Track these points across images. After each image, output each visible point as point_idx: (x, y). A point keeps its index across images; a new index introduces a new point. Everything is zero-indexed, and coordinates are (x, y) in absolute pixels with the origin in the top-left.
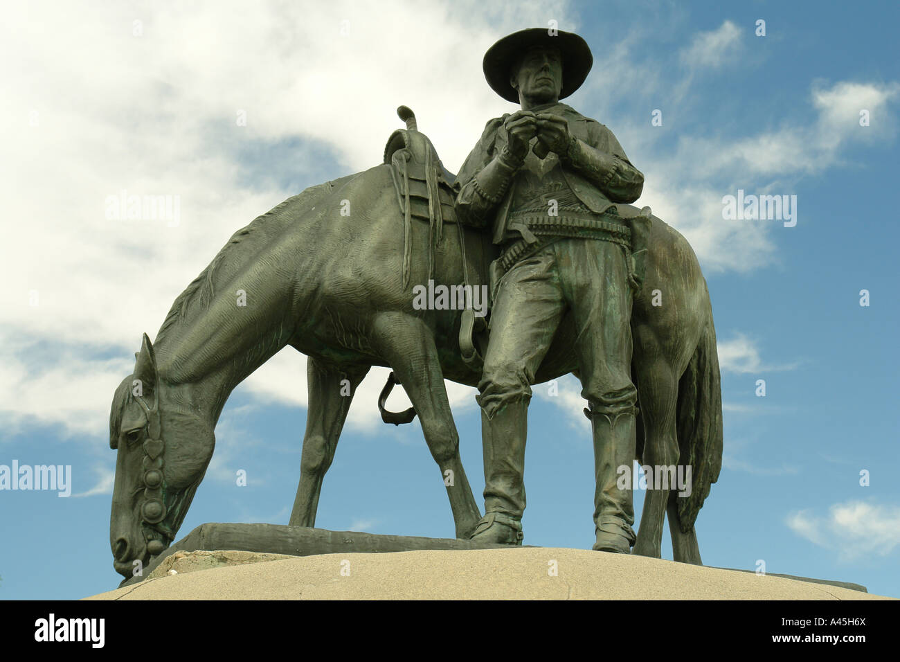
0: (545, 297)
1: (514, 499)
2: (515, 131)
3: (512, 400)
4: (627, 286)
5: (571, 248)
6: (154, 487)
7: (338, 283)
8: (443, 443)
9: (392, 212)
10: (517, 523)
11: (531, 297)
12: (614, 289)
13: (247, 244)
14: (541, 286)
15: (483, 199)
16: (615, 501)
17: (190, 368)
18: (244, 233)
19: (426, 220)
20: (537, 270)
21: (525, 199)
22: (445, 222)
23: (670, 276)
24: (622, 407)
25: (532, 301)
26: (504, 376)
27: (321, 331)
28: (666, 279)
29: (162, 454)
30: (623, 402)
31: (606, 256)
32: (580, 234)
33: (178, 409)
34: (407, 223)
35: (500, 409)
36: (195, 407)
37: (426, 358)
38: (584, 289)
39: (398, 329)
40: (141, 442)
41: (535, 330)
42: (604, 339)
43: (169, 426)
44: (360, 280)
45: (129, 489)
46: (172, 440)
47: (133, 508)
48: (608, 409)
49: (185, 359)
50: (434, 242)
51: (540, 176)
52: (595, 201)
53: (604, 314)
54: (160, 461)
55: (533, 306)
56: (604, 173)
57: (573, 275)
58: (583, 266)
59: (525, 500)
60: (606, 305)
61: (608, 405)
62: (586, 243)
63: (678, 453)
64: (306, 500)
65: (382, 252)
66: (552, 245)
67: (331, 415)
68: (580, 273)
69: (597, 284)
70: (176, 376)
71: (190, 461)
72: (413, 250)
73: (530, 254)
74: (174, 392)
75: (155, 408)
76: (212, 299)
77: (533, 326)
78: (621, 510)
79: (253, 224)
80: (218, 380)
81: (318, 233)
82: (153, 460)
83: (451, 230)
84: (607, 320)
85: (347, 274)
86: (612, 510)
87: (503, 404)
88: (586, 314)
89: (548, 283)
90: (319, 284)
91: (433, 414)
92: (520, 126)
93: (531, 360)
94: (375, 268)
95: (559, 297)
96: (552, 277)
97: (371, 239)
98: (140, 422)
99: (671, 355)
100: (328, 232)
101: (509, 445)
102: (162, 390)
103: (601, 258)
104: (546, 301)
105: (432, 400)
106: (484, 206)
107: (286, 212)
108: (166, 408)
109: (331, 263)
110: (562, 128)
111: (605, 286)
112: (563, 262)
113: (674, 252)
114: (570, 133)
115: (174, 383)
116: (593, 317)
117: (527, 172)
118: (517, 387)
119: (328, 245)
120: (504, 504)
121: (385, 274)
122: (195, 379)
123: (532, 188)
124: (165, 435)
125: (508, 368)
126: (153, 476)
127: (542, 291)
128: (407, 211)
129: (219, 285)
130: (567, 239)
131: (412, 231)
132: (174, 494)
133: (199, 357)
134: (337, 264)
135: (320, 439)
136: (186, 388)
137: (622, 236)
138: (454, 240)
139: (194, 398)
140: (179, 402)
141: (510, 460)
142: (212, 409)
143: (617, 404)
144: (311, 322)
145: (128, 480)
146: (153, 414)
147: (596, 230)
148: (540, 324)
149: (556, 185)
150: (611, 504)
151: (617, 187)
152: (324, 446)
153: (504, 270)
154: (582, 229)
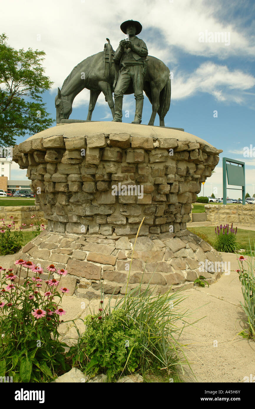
0: (126, 77)
1: (120, 115)
2: (121, 44)
3: (119, 97)
4: (142, 74)
5: (132, 67)
6: (62, 114)
7: (91, 76)
8: (111, 105)
9: (102, 62)
10: (120, 119)
11: (124, 77)
12: (139, 75)
13: (76, 69)
14: (126, 75)
15: (117, 58)
16: (138, 115)
17: (67, 93)
18: (76, 67)
19: (108, 63)
20: (125, 72)
21: (125, 58)
22: (112, 63)
23: (158, 71)
24: (140, 98)
25: (124, 78)
26: (117, 93)
27: (90, 85)
28: (157, 72)
29: (63, 109)
30: (140, 97)
31: (138, 69)
32: (133, 65)
33: (65, 101)
34: (104, 63)
35: (117, 99)
36: (68, 100)
37: (108, 90)
38: (134, 75)
39: (102, 84)
40: (59, 107)
41: (124, 84)
42: (137, 85)
43: (64, 104)
44: (95, 75)
45: (58, 115)
46: (64, 106)
47: (59, 117)
48: (138, 98)
49: (66, 92)
50: (110, 67)
51: (127, 53)
52: (136, 57)
53: (137, 80)
54: (63, 110)
55: (124, 79)
56: (139, 51)
57: (132, 73)
58: (134, 71)
59: (122, 115)
60: (137, 78)
61: (138, 97)
62: (135, 66)
63: (159, 106)
64: (89, 116)
65: (99, 70)
66: (128, 67)
67: (94, 100)
68: (133, 72)
69: (136, 74)
70: (64, 95)
71: (67, 110)
72: (105, 69)
73: (125, 69)
74: (64, 98)
75: (61, 101)
76: (70, 80)
77: (124, 83)
78: (139, 116)
79: (77, 65)
80: (72, 95)
81: (88, 67)
82: (61, 110)
83: (113, 64)
84: (138, 81)
85: (93, 74)
86: (137, 116)
87: (117, 98)
88: (134, 80)
89: (128, 75)
90: (88, 76)
91: (109, 100)
92: (122, 43)
93: (123, 90)
94: (98, 73)
95: (130, 77)
96: (128, 73)
97: (98, 67)
98: (59, 103)
99: (158, 87)
100: (90, 66)
101: (119, 105)
102: (62, 97)
103: (137, 69)
104: (127, 78)
105: (109, 97)
106: (117, 59)
107: (83, 62)
108: (63, 100)
109: (90, 72)
110: (130, 43)
111: (137, 74)
112: (130, 70)
113: (160, 66)
114: (132, 44)
115: (64, 96)
116: (135, 81)
117: (125, 52)
118: (120, 95)
119: (90, 68)
120: (118, 115)
121: (100, 74)
122: (68, 95)
123: (125, 56)
124: (63, 105)
125: (118, 91)
126: (62, 112)
127: (126, 76)
128: (105, 61)
129: (71, 78)
130: (131, 66)
131: (105, 65)
132: (65, 115)
133: (68, 91)
134: (91, 72)
135: (91, 105)
136: (66, 97)
137: (142, 64)
138: (114, 66)
139: (68, 98)
140: (65, 99)
141: (119, 108)
142: (71, 100)
143: (139, 97)
144: (88, 83)
145: (58, 113)
146: (61, 102)
147: (136, 64)
148: (125, 83)
149: (130, 55)
150: (137, 115)
151: (142, 54)
152: (92, 106)
153: (121, 72)
154: (134, 63)
